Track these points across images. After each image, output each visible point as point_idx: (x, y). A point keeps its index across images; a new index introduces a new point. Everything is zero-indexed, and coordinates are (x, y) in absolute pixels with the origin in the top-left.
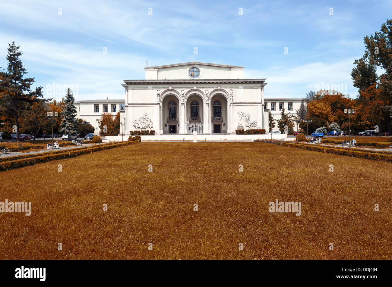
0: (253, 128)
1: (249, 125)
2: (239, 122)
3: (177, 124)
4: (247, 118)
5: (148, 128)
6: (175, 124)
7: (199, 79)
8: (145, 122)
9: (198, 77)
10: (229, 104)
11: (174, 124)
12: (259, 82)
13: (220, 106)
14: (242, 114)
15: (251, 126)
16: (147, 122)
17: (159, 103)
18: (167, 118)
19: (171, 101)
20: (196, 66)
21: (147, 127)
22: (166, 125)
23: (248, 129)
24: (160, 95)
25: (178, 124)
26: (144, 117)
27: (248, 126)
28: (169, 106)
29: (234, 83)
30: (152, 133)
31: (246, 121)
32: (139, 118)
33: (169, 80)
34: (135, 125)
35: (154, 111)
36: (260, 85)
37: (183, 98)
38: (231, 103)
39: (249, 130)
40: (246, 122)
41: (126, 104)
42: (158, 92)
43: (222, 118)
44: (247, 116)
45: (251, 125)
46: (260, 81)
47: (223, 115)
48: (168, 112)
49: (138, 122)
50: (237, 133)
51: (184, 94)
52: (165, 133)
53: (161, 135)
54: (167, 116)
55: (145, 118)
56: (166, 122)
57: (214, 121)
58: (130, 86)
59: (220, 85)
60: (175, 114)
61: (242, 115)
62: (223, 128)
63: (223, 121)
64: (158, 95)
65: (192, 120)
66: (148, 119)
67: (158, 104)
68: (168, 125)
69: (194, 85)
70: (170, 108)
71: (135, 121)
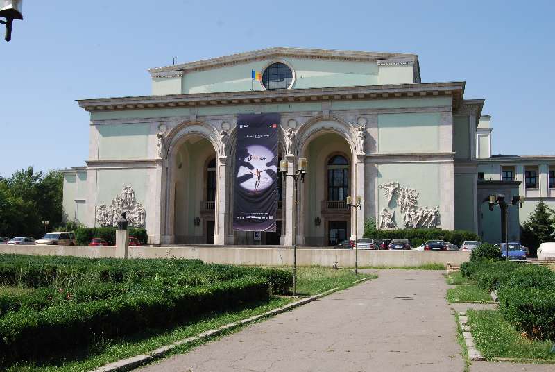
4: (409, 201)
12: (442, 94)
13: (347, 169)
14: (391, 189)
15: (421, 225)
17: (162, 158)
18: (201, 203)
22: (197, 222)
26: (124, 197)
27: (412, 226)
28: (209, 169)
31: (405, 210)
32: (112, 201)
34: (102, 218)
35: (149, 180)
37: (226, 143)
38: (359, 158)
40: (407, 212)
42: (163, 130)
44: (409, 195)
45: (420, 222)
46: (445, 89)
48: (206, 187)
54: (201, 196)
55: (126, 201)
56: (198, 215)
58: (95, 117)
59: (327, 103)
61: (392, 191)
64: (159, 136)
66: (134, 202)
67: (158, 161)
68: (204, 223)
69: (258, 106)
70: (211, 173)
71: (102, 206)
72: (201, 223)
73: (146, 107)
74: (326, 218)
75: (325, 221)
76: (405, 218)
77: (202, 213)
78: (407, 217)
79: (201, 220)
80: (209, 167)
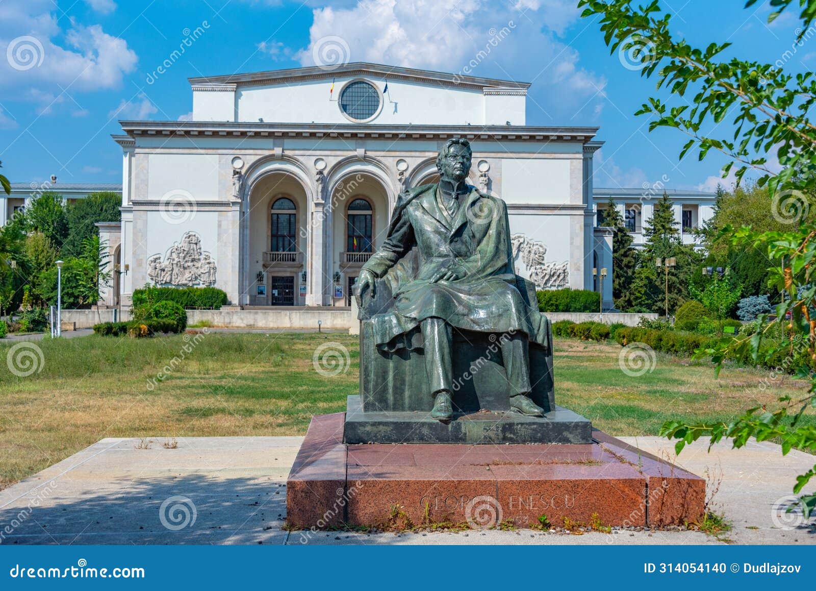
1: (539, 283)
3: (297, 273)
4: (535, 257)
5: (197, 285)
6: (291, 272)
7: (377, 122)
8: (190, 264)
9: (373, 117)
11: (288, 275)
14: (516, 243)
15: (548, 284)
16: (197, 265)
17: (239, 200)
18: (265, 254)
19: (280, 196)
20: (367, 79)
21: (197, 282)
22: (260, 277)
24: (243, 173)
25: (300, 274)
26: (188, 247)
28: (273, 211)
31: (531, 266)
32: (170, 252)
33: (272, 125)
36: (579, 147)
37: (321, 186)
40: (533, 270)
41: (125, 203)
42: (238, 164)
44: (536, 250)
45: (548, 280)
46: (580, 134)
48: (270, 234)
49: (165, 263)
51: (325, 172)
52: (255, 302)
53: (244, 307)
55: (190, 252)
56: (260, 268)
58: (139, 141)
60: (292, 239)
64: (235, 173)
65: (349, 260)
66: (200, 253)
67: (235, 203)
68: (268, 279)
69: (360, 141)
70: (275, 217)
71: (157, 259)
72: (265, 279)
73: (217, 135)
76: (531, 276)
77: (264, 266)
78: (533, 275)
79: (264, 273)
80: (272, 209)
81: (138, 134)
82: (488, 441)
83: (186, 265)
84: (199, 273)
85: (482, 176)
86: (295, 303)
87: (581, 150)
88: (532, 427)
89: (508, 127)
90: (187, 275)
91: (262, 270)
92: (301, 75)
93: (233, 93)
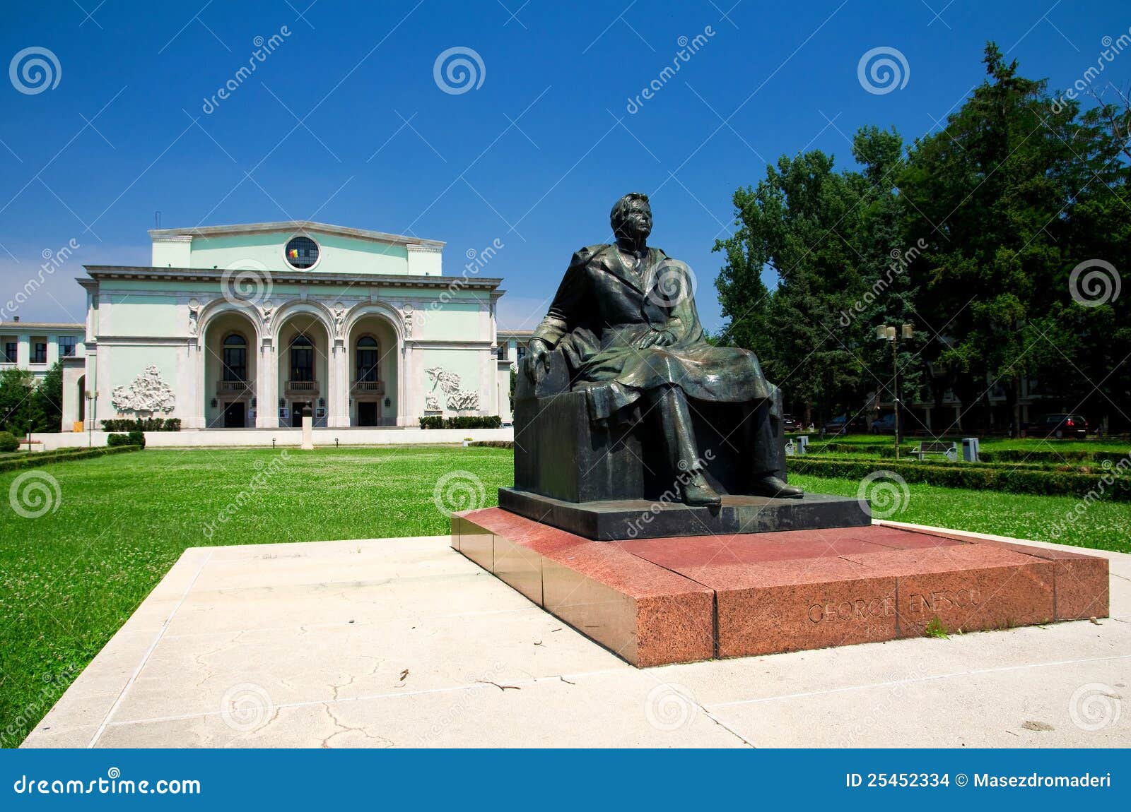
0: (468, 414)
1: (456, 405)
2: (429, 395)
3: (247, 400)
4: (452, 384)
5: (157, 410)
6: (241, 398)
7: (314, 271)
8: (151, 392)
9: (313, 266)
10: (400, 344)
11: (239, 401)
12: (482, 288)
13: (376, 351)
14: (437, 373)
15: (463, 407)
16: (157, 393)
17: (195, 336)
18: (218, 383)
19: (232, 333)
20: (308, 235)
21: (158, 408)
22: (214, 403)
23: (454, 414)
24: (199, 313)
25: (251, 400)
26: (150, 378)
27: (455, 408)
28: (226, 347)
29: (415, 286)
30: (173, 426)
31: (449, 392)
32: (132, 382)
34: (118, 400)
35: (178, 359)
36: (486, 295)
37: (269, 324)
38: (407, 343)
39: (456, 418)
40: (450, 395)
41: (91, 339)
42: (194, 305)
43: (383, 383)
44: (453, 378)
45: (462, 403)
46: (488, 283)
47: (384, 375)
48: (222, 365)
49: (127, 392)
50: (423, 427)
51: (273, 313)
52: (211, 424)
53: (201, 430)
54: (218, 375)
55: (150, 383)
56: (213, 395)
57: (360, 391)
58: (104, 285)
59: (376, 289)
60: (243, 370)
61: (436, 376)
62: (383, 412)
63: (383, 393)
64: (193, 313)
65: (292, 388)
66: (160, 383)
67: (191, 339)
68: (221, 404)
69: (303, 287)
70: (227, 351)
71: (120, 388)
72: (219, 402)
73: (174, 279)
74: (356, 399)
75: (356, 401)
76: (448, 400)
77: (218, 393)
78: (451, 399)
80: (225, 344)
81: (101, 277)
82: (764, 528)
83: (148, 393)
84: (160, 400)
85: (407, 317)
86: (246, 424)
87: (488, 297)
88: (811, 508)
89: (427, 277)
90: (149, 402)
91: (216, 397)
92: (250, 230)
93: (190, 244)
